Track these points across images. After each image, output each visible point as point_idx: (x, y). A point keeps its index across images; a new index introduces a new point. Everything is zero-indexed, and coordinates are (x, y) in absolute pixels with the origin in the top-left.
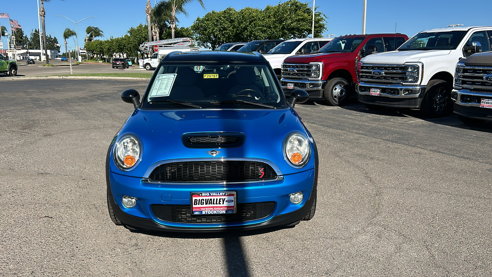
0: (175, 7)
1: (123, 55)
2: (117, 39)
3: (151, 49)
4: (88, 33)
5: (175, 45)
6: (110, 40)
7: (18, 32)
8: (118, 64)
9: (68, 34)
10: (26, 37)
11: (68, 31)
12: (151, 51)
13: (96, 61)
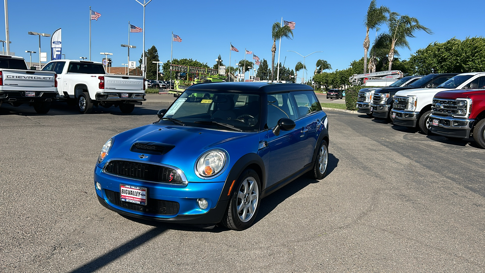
0: (395, 40)
1: (345, 86)
2: (341, 72)
3: (359, 81)
4: (318, 66)
5: (383, 78)
6: (335, 73)
7: (264, 65)
8: (332, 95)
9: (299, 67)
10: (269, 70)
11: (300, 65)
12: (359, 83)
13: (321, 91)
